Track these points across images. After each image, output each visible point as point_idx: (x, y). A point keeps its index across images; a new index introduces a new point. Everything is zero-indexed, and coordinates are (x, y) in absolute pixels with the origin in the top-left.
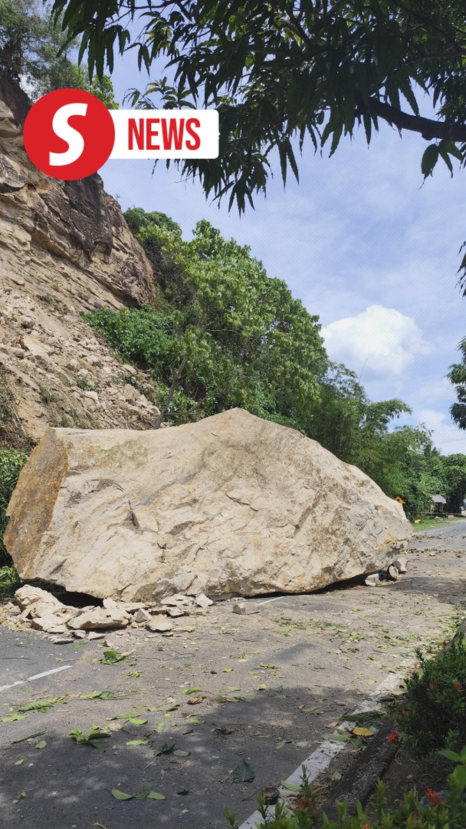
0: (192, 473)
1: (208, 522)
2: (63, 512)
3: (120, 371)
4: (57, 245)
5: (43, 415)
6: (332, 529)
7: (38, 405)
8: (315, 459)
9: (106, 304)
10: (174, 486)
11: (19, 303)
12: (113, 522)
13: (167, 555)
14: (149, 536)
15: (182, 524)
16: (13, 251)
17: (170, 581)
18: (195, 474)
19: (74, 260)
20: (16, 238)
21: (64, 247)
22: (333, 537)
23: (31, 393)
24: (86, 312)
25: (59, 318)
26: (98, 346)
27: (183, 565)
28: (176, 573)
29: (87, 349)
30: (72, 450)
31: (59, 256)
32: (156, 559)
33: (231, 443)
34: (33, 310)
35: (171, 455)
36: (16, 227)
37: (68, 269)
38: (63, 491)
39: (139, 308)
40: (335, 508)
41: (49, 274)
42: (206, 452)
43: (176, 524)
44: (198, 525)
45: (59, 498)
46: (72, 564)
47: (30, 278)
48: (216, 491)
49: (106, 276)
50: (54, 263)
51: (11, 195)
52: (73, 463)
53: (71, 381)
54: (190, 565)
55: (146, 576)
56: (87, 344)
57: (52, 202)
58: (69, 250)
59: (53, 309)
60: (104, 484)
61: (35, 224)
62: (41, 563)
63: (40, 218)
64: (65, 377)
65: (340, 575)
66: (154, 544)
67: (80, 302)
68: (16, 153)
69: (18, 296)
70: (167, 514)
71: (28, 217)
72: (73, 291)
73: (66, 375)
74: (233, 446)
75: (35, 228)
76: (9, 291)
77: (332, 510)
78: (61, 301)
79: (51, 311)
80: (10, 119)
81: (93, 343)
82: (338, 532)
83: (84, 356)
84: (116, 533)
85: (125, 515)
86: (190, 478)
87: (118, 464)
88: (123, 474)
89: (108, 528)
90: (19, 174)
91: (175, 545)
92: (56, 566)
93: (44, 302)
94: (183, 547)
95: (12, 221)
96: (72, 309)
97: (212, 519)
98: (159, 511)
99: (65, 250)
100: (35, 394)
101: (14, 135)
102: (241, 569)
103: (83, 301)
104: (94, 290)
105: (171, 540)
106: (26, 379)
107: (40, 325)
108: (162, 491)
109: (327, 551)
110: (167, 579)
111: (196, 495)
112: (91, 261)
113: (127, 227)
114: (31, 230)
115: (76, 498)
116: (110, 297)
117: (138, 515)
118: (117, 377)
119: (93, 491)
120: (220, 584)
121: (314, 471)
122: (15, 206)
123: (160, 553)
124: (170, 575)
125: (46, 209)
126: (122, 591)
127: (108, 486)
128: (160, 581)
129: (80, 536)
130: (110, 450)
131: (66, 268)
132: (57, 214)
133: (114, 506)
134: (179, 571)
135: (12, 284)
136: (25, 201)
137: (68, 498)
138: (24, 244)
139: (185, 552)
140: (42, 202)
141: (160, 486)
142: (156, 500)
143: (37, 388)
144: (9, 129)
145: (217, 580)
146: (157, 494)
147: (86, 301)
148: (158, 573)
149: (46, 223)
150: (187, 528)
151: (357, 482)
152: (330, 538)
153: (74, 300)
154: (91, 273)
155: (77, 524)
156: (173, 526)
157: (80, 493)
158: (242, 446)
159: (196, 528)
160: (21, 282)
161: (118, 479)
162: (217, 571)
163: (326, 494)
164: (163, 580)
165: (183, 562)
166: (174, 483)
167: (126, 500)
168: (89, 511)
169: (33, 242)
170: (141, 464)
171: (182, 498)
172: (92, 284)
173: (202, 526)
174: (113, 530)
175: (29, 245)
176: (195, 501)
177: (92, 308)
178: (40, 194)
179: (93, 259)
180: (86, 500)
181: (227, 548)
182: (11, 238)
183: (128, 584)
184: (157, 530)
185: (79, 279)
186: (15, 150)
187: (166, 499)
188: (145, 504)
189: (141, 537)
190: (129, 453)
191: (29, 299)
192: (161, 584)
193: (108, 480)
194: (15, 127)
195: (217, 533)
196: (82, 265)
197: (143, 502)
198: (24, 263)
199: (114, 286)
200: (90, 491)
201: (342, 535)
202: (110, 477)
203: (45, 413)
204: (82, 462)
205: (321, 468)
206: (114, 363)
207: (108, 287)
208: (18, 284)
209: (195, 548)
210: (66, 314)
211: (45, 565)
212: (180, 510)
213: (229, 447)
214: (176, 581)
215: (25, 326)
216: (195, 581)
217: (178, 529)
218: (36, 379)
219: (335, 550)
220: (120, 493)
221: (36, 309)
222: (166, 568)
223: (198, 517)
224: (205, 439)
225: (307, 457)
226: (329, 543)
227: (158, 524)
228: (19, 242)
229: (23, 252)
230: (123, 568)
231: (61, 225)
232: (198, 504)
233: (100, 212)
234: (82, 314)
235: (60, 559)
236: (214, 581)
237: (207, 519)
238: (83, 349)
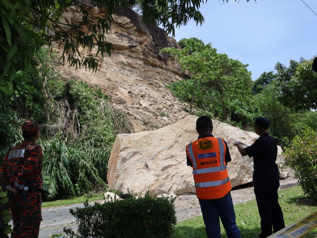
0: (171, 145)
1: (178, 164)
2: (120, 165)
3: (181, 106)
4: (153, 62)
5: (145, 129)
6: (234, 162)
7: (143, 126)
8: (226, 132)
9: (176, 80)
10: (163, 151)
11: (141, 88)
12: (139, 168)
13: (159, 179)
14: (153, 172)
15: (167, 166)
16: (138, 69)
17: (161, 189)
18: (173, 146)
19: (161, 66)
20: (138, 64)
21: (156, 62)
22: (235, 166)
23: (140, 121)
24: (168, 85)
25: (157, 90)
26: (172, 98)
27: (166, 182)
28: (163, 186)
29: (168, 100)
30: (123, 142)
31: (154, 66)
32: (154, 180)
33: (188, 130)
34: (146, 89)
35: (163, 139)
36: (137, 59)
37: (159, 70)
38: (120, 157)
39: (190, 78)
40: (236, 152)
41: (152, 74)
42: (178, 136)
43: (164, 166)
44: (174, 166)
45: (119, 160)
46: (125, 184)
47: (145, 77)
48: (182, 151)
49: (174, 69)
50: (153, 69)
51: (134, 49)
52: (122, 147)
53: (158, 114)
54: (170, 182)
55: (150, 187)
56: (168, 98)
57: (149, 47)
58: (158, 63)
59: (154, 87)
60: (135, 153)
61: (144, 57)
62: (115, 184)
63: (146, 54)
64: (155, 113)
65: (241, 182)
66: (154, 175)
67: (165, 82)
68: (134, 33)
69: (140, 85)
70: (160, 163)
71: (141, 55)
72: (162, 78)
73: (156, 112)
74: (189, 132)
75: (144, 58)
76: (137, 84)
77: (234, 154)
78: (158, 83)
79: (154, 88)
80: (130, 22)
81: (170, 97)
82: (237, 163)
83: (166, 103)
84: (140, 171)
85: (144, 164)
86: (171, 147)
87: (140, 145)
88: (142, 149)
89: (137, 170)
90: (136, 40)
91: (163, 175)
92: (120, 185)
93: (151, 85)
94: (166, 175)
95: (136, 58)
96: (162, 85)
97: (180, 163)
98: (157, 162)
99: (156, 63)
100: (141, 122)
101: (132, 27)
102: (191, 182)
103: (167, 81)
104: (170, 76)
105: (161, 173)
106: (138, 117)
107: (149, 95)
108: (158, 154)
109: (232, 172)
110: (159, 188)
111: (173, 154)
112: (167, 65)
113: (180, 47)
114: (143, 59)
115: (124, 160)
116: (177, 77)
117: (148, 164)
118: (180, 109)
119: (131, 156)
120: (183, 189)
121: (225, 137)
122: (136, 52)
123: (156, 178)
124: (161, 186)
125: (147, 50)
126: (141, 193)
127: (137, 154)
128: (156, 189)
129: (127, 173)
130: (137, 140)
131: (158, 70)
132: (151, 50)
133: (140, 161)
134: (165, 185)
135: (138, 81)
136: (139, 49)
137: (121, 160)
138: (141, 65)
139: (167, 177)
140: (145, 48)
141: (157, 152)
142: (156, 157)
143: (142, 120)
144: (130, 26)
145: (181, 187)
146: (156, 155)
147: (168, 81)
148: (155, 186)
149: (148, 55)
150: (169, 168)
151: (251, 139)
152: (234, 166)
153: (163, 82)
154: (168, 69)
155: (126, 169)
156: (163, 167)
157: (125, 158)
158: (192, 131)
159: (173, 167)
160: (142, 80)
161: (140, 150)
162: (181, 184)
163: (232, 147)
164: (157, 188)
165: (166, 181)
166: (163, 150)
167: (144, 159)
168: (130, 164)
169: (144, 63)
170: (150, 144)
171: (166, 156)
172: (169, 74)
173: (176, 166)
174: (139, 170)
175: (143, 65)
176: (172, 156)
177: (170, 83)
178: (144, 45)
179: (168, 63)
180: (129, 160)
181: (186, 174)
182: (136, 64)
183: (143, 190)
184: (156, 169)
185: (164, 73)
186: (133, 32)
187: (160, 157)
188: (152, 160)
189: (150, 172)
190: (145, 141)
191: (144, 85)
192: (157, 190)
193: (136, 152)
194: (132, 24)
195: (181, 169)
196: (164, 67)
197: (150, 159)
198: (142, 72)
199: (178, 72)
200: (130, 156)
201: (239, 164)
202: (137, 151)
203: (145, 128)
204: (126, 146)
205: (228, 135)
206: (179, 103)
207: (176, 73)
208: (141, 81)
209: (171, 175)
210: (160, 88)
211: (117, 185)
212: (166, 161)
213: (187, 132)
214: (163, 189)
215: (142, 96)
216: (172, 189)
217: (165, 168)
218: (142, 116)
219: (236, 171)
220: (141, 156)
221: (147, 89)
222: (158, 184)
223: (174, 163)
224: (177, 130)
225: (222, 132)
226: (233, 168)
227: (157, 167)
228: (139, 65)
229: (141, 68)
230: (141, 184)
231: (153, 54)
232: (174, 157)
233: (168, 45)
234: (166, 86)
235: (121, 182)
236: (179, 188)
237: (178, 163)
238: (166, 100)
